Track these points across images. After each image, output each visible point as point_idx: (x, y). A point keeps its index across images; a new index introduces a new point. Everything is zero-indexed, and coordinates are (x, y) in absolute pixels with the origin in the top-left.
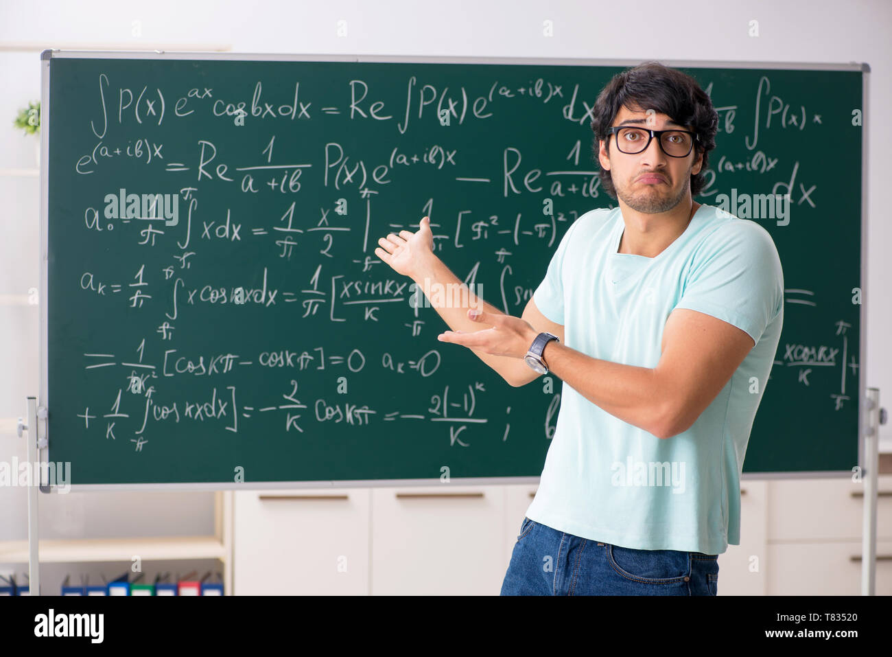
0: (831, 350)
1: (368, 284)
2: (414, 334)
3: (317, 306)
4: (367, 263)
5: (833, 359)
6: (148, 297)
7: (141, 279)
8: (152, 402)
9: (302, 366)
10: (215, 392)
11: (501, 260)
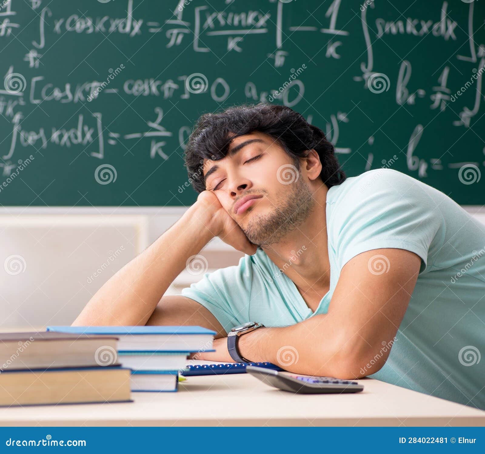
2: (277, 65)
3: (181, 36)
6: (16, 25)
7: (9, 8)
8: (20, 128)
9: (167, 94)
10: (81, 118)
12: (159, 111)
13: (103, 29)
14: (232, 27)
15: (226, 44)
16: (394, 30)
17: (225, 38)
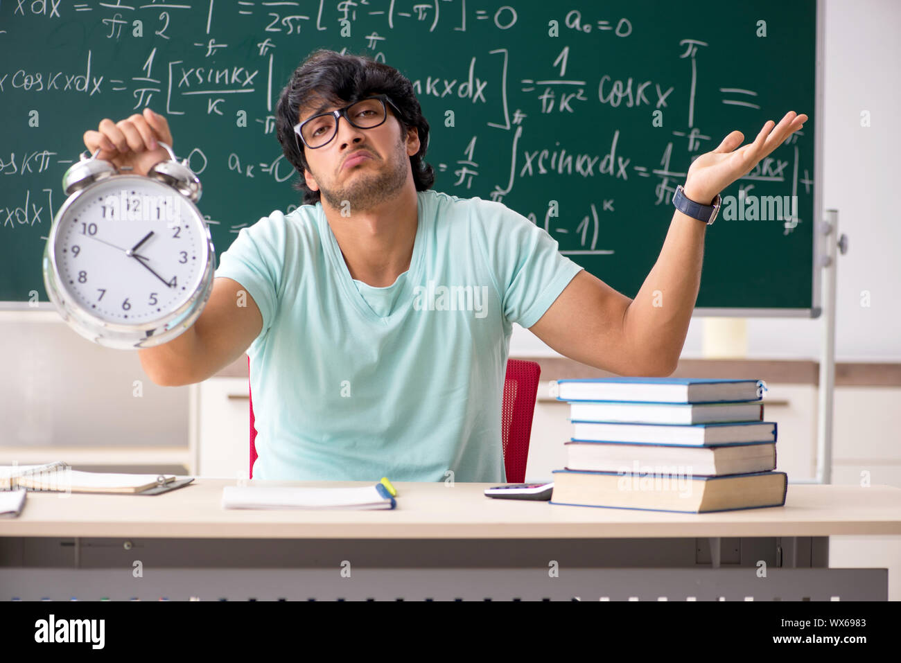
0: (779, 163)
1: (211, 71)
2: (267, 131)
3: (150, 96)
4: (210, 47)
5: (781, 173)
10: (28, 194)
11: (372, 46)
13: (57, 87)
15: (206, 106)
17: (205, 99)
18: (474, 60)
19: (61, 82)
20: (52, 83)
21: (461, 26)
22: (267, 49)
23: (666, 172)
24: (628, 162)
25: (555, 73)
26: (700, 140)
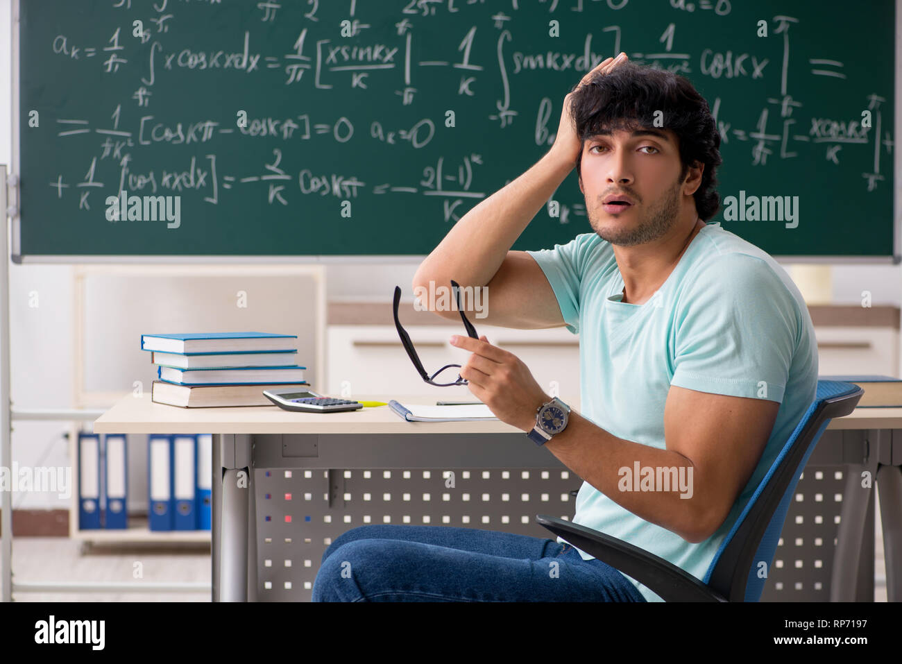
2: (405, 103)
3: (301, 72)
4: (354, 27)
5: (865, 136)
6: (124, 61)
7: (116, 43)
8: (128, 171)
9: (286, 134)
10: (194, 161)
11: (499, 25)
12: (276, 152)
13: (218, 65)
14: (356, 62)
15: (351, 81)
16: (533, 65)
17: (349, 75)
18: (589, 38)
19: (222, 60)
20: (214, 62)
21: (576, 5)
22: (405, 29)
23: (761, 136)
24: (728, 127)
25: (661, 48)
26: (793, 107)
